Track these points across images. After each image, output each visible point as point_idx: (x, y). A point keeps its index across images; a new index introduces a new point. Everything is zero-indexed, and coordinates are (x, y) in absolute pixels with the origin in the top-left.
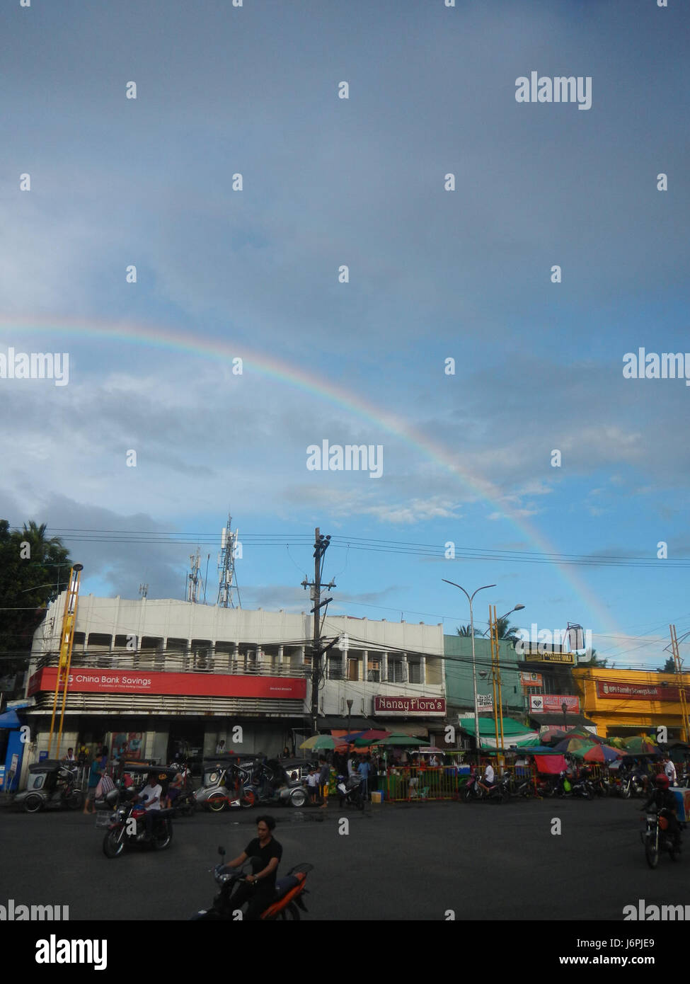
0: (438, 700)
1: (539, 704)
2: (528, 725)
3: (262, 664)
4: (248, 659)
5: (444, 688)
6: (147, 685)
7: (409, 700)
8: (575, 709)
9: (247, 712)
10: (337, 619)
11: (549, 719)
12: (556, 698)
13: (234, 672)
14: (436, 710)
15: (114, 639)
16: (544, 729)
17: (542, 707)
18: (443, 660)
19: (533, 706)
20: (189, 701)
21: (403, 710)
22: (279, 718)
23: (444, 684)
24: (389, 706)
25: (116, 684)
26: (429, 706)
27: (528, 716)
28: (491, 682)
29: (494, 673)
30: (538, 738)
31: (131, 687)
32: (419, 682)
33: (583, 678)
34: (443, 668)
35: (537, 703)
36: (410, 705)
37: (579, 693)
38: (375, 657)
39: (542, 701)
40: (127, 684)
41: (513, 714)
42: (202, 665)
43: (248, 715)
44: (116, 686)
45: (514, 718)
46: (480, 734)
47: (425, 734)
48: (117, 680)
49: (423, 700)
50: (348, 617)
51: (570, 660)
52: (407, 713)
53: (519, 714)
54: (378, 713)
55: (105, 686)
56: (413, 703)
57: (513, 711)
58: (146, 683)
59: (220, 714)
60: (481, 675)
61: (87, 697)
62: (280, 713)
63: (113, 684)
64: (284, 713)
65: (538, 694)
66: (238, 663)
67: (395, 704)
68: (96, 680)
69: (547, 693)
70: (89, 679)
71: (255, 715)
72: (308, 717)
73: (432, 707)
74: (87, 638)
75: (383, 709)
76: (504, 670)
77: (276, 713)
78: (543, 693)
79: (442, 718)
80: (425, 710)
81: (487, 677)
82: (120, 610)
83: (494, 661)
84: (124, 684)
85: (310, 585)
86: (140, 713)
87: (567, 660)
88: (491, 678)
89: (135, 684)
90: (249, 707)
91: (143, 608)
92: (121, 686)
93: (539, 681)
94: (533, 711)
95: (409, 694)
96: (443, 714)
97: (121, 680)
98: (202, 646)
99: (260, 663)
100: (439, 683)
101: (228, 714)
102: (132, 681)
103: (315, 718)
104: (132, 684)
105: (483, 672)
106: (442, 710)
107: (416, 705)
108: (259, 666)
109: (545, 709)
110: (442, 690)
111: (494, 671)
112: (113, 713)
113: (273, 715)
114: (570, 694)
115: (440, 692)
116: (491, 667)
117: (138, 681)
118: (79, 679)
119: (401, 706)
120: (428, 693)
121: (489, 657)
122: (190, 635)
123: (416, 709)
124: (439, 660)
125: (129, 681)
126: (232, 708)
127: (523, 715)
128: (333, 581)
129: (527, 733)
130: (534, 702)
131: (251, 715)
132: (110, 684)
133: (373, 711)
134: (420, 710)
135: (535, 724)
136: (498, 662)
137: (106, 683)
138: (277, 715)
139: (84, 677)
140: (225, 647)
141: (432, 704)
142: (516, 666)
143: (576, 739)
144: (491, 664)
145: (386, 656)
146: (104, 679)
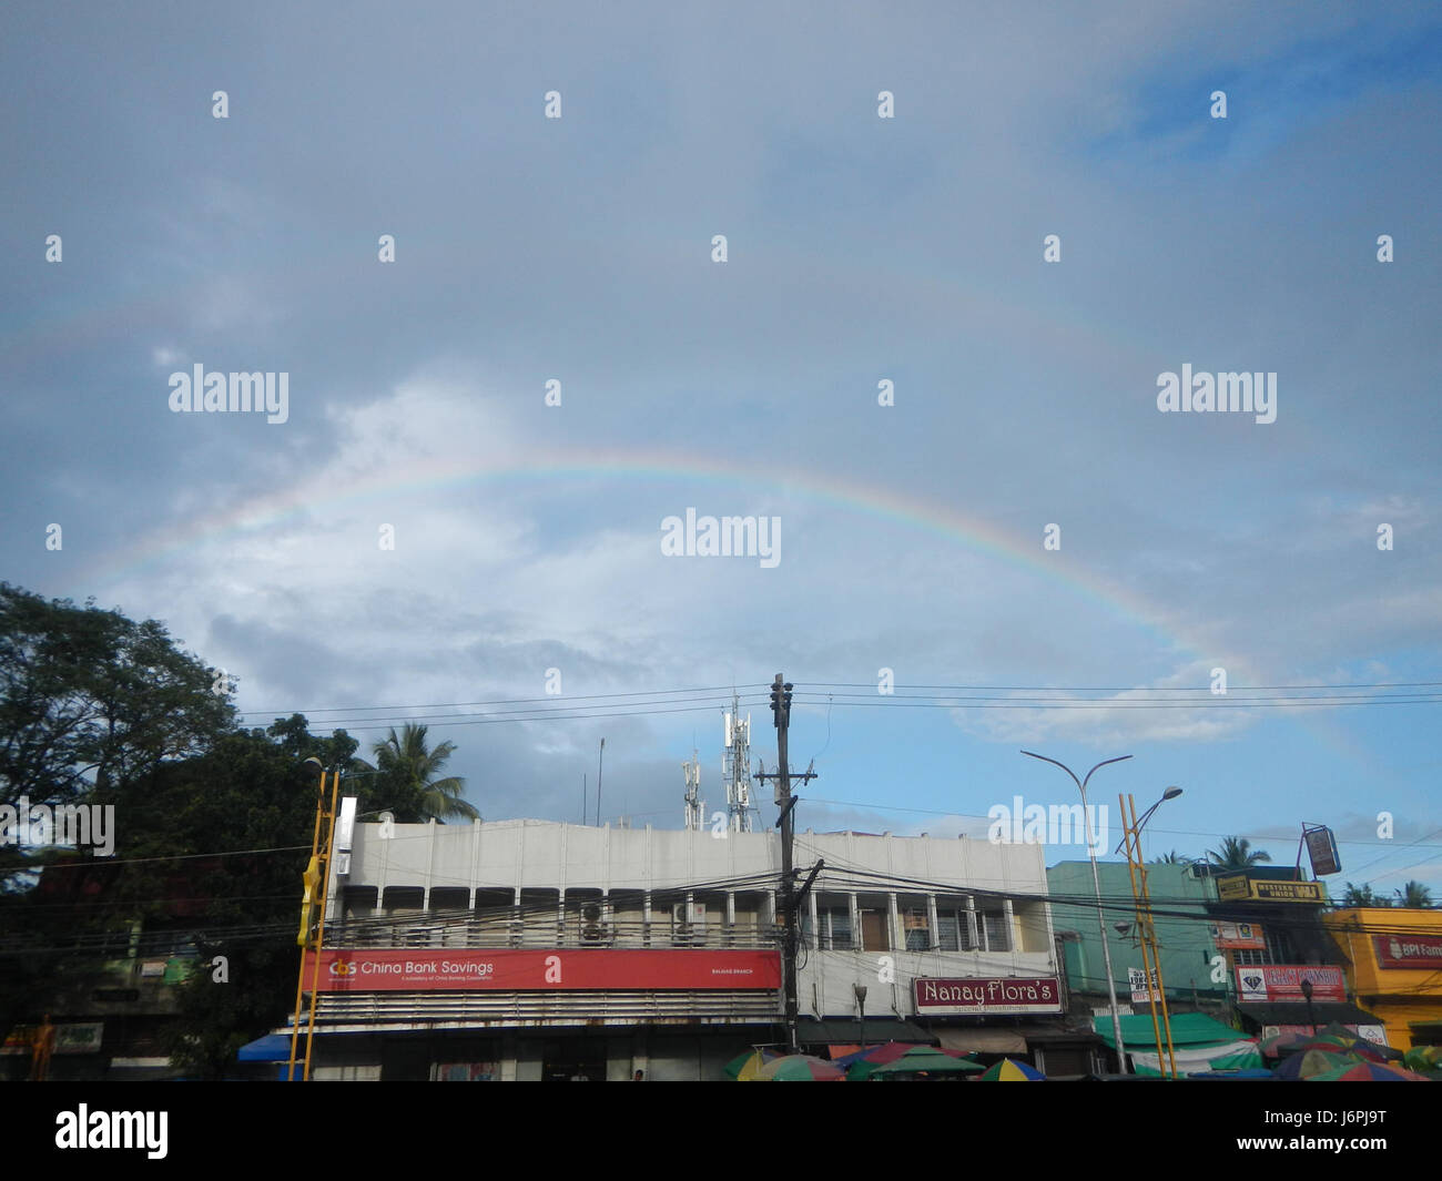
0: (1044, 982)
1: (1257, 985)
2: (1237, 1025)
3: (695, 927)
4: (676, 920)
5: (1054, 958)
6: (487, 974)
7: (983, 983)
8: (1337, 992)
9: (665, 1017)
10: (834, 837)
11: (1278, 1012)
12: (1292, 971)
13: (646, 944)
14: (1041, 1001)
15: (427, 895)
16: (1268, 1032)
17: (1264, 989)
18: (1048, 906)
19: (1245, 987)
20: (564, 1001)
21: (974, 1002)
22: (727, 1025)
23: (1054, 952)
24: (944, 996)
25: (432, 974)
26: (1025, 993)
27: (1236, 1008)
28: (1137, 941)
29: (1141, 925)
30: (1256, 1051)
31: (458, 978)
32: (1006, 950)
33: (1346, 928)
34: (1049, 920)
35: (1254, 982)
36: (987, 994)
37: (1340, 960)
38: (913, 905)
39: (1262, 977)
40: (449, 974)
41: (1206, 1005)
42: (592, 934)
43: (667, 1022)
44: (431, 978)
45: (1209, 1014)
46: (1127, 1046)
47: (1022, 1048)
48: (433, 968)
49: (1009, 983)
50: (854, 834)
51: (1314, 895)
52: (981, 1009)
53: (1218, 1005)
54: (924, 1010)
55: (412, 979)
56: (991, 989)
57: (1205, 1000)
58: (484, 970)
59: (615, 1022)
60: (1120, 929)
61: (384, 999)
62: (727, 1017)
63: (427, 974)
64: (736, 1017)
65: (1257, 963)
66: (652, 926)
67: (956, 992)
68: (396, 969)
69: (1278, 961)
70: (383, 969)
71: (680, 1022)
72: (782, 1021)
73: (1032, 995)
74: (380, 895)
75: (932, 1002)
76: (1162, 919)
77: (721, 1016)
78: (1268, 961)
79: (1054, 1016)
80: (1018, 1002)
81: (1130, 933)
82: (435, 844)
83: (1138, 902)
84: (444, 975)
85: (769, 776)
86: (469, 1025)
87: (1308, 895)
88: (1137, 934)
89: (465, 973)
90: (675, 1007)
91: (477, 835)
92: (442, 978)
93: (1255, 939)
94: (1246, 997)
95: (985, 972)
96: (1055, 1008)
97: (439, 968)
98: (584, 900)
99: (691, 924)
100: (1043, 948)
101: (630, 1022)
102: (459, 968)
103: (792, 1022)
104: (459, 974)
105: (1122, 924)
106: (1054, 1001)
107: (998, 993)
108: (691, 932)
109: (1271, 992)
110: (1050, 963)
111: (1141, 919)
112: (421, 1026)
113: (714, 1021)
114: (1323, 962)
115: (1048, 969)
116: (1134, 914)
117: (470, 967)
118: (367, 968)
119: (968, 995)
120: (1021, 969)
121: (1130, 893)
122: (561, 880)
123: (998, 1001)
124: (1041, 904)
125: (454, 968)
126: (644, 1011)
127: (1226, 1007)
128: (811, 767)
129: (1237, 1041)
130: (1246, 979)
131: (673, 1022)
132: (421, 975)
133: (914, 1008)
134: (1008, 1002)
135: (1250, 1023)
136: (1147, 902)
137: (414, 974)
138: (723, 1021)
139: (375, 966)
140: (626, 900)
141: (1031, 990)
142: (1202, 911)
143: (1320, 1053)
144: (1133, 907)
145: (933, 901)
146: (410, 966)
